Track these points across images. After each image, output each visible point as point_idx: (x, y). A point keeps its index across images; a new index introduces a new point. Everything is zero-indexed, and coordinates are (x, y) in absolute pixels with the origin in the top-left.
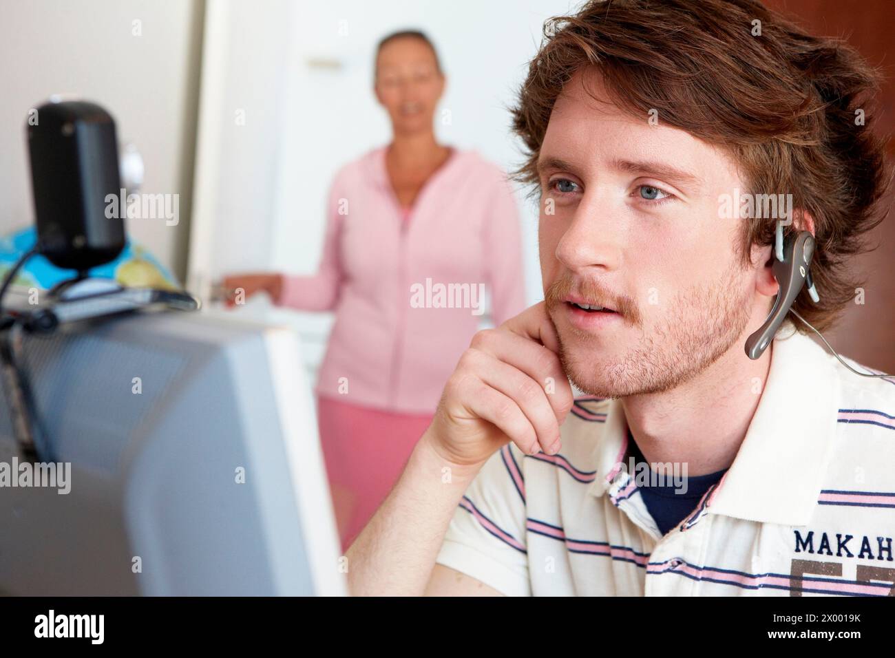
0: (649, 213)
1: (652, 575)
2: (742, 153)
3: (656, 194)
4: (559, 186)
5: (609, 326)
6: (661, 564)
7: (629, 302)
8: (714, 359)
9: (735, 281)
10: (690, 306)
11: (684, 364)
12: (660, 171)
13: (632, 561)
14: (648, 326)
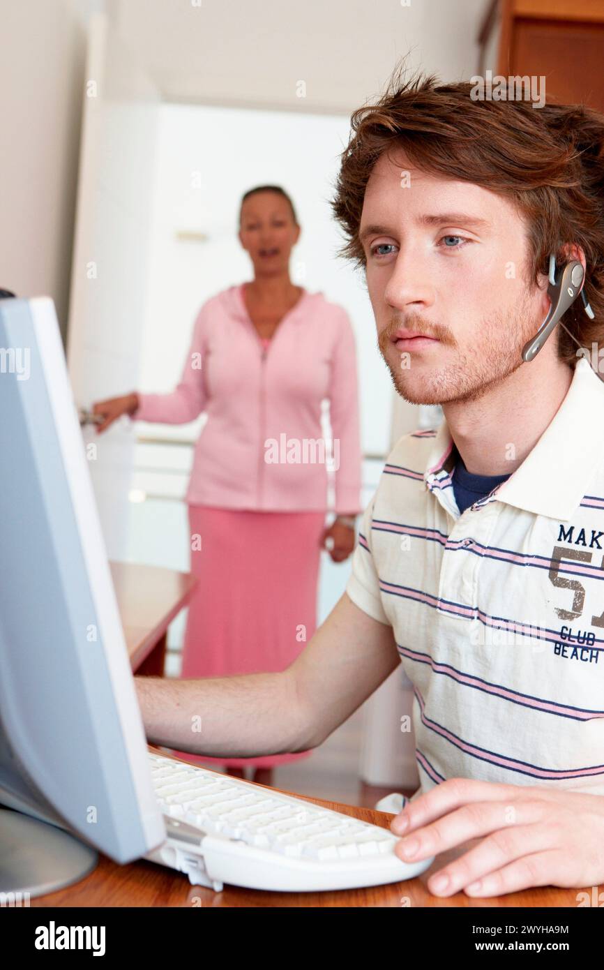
0: (453, 256)
1: (449, 551)
2: (519, 197)
3: (457, 241)
4: (379, 250)
5: (430, 349)
6: (457, 543)
7: (445, 329)
8: (514, 369)
9: (527, 305)
10: (494, 328)
11: (492, 375)
12: (457, 219)
13: (438, 541)
14: (463, 347)
